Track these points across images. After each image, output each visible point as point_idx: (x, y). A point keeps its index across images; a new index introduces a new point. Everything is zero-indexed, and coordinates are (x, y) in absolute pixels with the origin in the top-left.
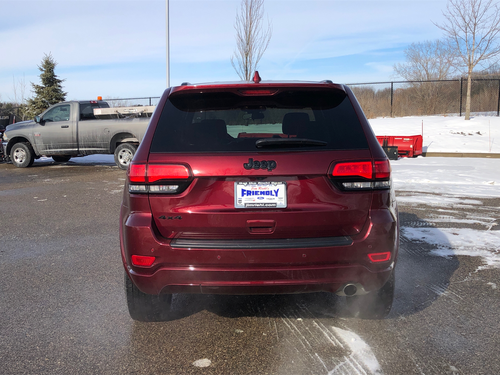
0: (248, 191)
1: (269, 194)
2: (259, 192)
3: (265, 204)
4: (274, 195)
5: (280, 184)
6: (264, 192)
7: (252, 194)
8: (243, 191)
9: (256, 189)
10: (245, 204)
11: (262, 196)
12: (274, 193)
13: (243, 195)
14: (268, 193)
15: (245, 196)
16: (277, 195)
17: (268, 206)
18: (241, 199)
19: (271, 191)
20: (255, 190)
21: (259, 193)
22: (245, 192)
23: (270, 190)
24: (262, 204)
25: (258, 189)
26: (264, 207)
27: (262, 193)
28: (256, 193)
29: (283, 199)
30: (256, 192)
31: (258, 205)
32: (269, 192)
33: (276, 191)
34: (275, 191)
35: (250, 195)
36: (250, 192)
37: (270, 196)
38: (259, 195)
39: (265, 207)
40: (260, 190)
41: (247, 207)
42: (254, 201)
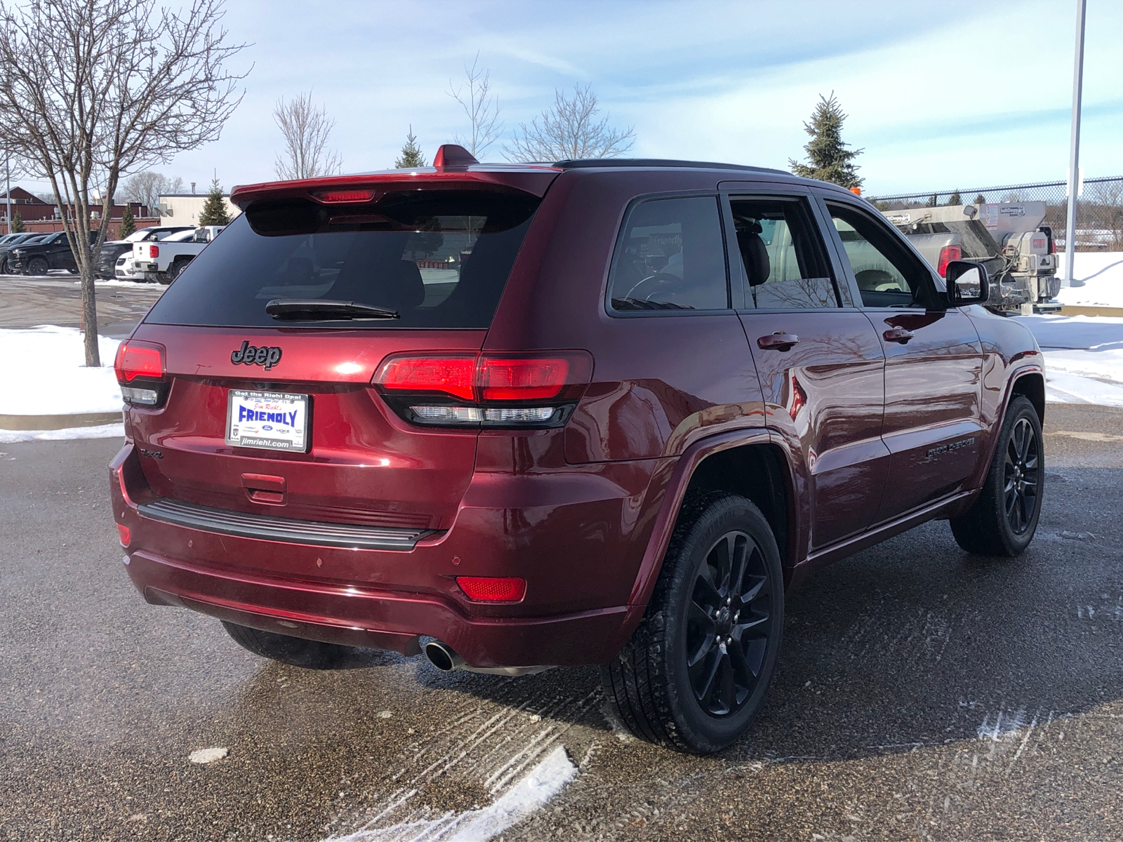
0: (249, 411)
1: (280, 421)
2: (265, 413)
3: (273, 440)
4: (288, 424)
5: (298, 400)
6: (273, 414)
7: (254, 418)
8: (242, 409)
9: (262, 407)
10: (242, 437)
11: (270, 423)
12: (288, 419)
13: (240, 420)
14: (278, 418)
15: (244, 419)
16: (293, 425)
17: (276, 447)
18: (238, 426)
19: (285, 414)
20: (260, 410)
21: (266, 417)
22: (245, 413)
23: (282, 412)
24: (267, 440)
25: (265, 407)
26: (269, 447)
27: (271, 417)
28: (260, 416)
29: (302, 435)
30: (262, 413)
31: (260, 443)
32: (280, 415)
33: (293, 414)
34: (290, 414)
35: (252, 420)
36: (252, 412)
37: (281, 426)
38: (265, 420)
39: (272, 447)
40: (267, 411)
41: (244, 444)
42: (256, 432)
